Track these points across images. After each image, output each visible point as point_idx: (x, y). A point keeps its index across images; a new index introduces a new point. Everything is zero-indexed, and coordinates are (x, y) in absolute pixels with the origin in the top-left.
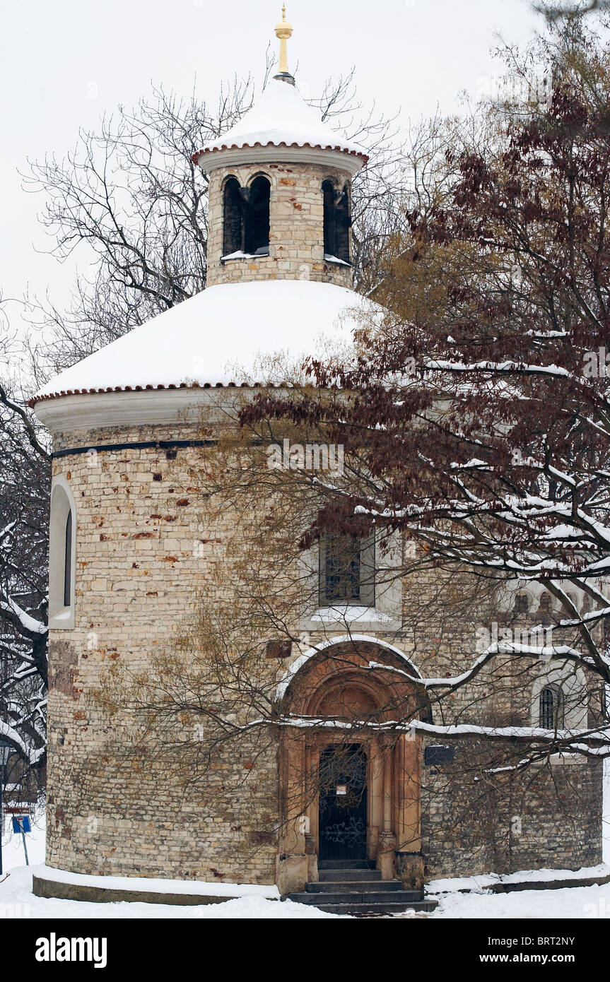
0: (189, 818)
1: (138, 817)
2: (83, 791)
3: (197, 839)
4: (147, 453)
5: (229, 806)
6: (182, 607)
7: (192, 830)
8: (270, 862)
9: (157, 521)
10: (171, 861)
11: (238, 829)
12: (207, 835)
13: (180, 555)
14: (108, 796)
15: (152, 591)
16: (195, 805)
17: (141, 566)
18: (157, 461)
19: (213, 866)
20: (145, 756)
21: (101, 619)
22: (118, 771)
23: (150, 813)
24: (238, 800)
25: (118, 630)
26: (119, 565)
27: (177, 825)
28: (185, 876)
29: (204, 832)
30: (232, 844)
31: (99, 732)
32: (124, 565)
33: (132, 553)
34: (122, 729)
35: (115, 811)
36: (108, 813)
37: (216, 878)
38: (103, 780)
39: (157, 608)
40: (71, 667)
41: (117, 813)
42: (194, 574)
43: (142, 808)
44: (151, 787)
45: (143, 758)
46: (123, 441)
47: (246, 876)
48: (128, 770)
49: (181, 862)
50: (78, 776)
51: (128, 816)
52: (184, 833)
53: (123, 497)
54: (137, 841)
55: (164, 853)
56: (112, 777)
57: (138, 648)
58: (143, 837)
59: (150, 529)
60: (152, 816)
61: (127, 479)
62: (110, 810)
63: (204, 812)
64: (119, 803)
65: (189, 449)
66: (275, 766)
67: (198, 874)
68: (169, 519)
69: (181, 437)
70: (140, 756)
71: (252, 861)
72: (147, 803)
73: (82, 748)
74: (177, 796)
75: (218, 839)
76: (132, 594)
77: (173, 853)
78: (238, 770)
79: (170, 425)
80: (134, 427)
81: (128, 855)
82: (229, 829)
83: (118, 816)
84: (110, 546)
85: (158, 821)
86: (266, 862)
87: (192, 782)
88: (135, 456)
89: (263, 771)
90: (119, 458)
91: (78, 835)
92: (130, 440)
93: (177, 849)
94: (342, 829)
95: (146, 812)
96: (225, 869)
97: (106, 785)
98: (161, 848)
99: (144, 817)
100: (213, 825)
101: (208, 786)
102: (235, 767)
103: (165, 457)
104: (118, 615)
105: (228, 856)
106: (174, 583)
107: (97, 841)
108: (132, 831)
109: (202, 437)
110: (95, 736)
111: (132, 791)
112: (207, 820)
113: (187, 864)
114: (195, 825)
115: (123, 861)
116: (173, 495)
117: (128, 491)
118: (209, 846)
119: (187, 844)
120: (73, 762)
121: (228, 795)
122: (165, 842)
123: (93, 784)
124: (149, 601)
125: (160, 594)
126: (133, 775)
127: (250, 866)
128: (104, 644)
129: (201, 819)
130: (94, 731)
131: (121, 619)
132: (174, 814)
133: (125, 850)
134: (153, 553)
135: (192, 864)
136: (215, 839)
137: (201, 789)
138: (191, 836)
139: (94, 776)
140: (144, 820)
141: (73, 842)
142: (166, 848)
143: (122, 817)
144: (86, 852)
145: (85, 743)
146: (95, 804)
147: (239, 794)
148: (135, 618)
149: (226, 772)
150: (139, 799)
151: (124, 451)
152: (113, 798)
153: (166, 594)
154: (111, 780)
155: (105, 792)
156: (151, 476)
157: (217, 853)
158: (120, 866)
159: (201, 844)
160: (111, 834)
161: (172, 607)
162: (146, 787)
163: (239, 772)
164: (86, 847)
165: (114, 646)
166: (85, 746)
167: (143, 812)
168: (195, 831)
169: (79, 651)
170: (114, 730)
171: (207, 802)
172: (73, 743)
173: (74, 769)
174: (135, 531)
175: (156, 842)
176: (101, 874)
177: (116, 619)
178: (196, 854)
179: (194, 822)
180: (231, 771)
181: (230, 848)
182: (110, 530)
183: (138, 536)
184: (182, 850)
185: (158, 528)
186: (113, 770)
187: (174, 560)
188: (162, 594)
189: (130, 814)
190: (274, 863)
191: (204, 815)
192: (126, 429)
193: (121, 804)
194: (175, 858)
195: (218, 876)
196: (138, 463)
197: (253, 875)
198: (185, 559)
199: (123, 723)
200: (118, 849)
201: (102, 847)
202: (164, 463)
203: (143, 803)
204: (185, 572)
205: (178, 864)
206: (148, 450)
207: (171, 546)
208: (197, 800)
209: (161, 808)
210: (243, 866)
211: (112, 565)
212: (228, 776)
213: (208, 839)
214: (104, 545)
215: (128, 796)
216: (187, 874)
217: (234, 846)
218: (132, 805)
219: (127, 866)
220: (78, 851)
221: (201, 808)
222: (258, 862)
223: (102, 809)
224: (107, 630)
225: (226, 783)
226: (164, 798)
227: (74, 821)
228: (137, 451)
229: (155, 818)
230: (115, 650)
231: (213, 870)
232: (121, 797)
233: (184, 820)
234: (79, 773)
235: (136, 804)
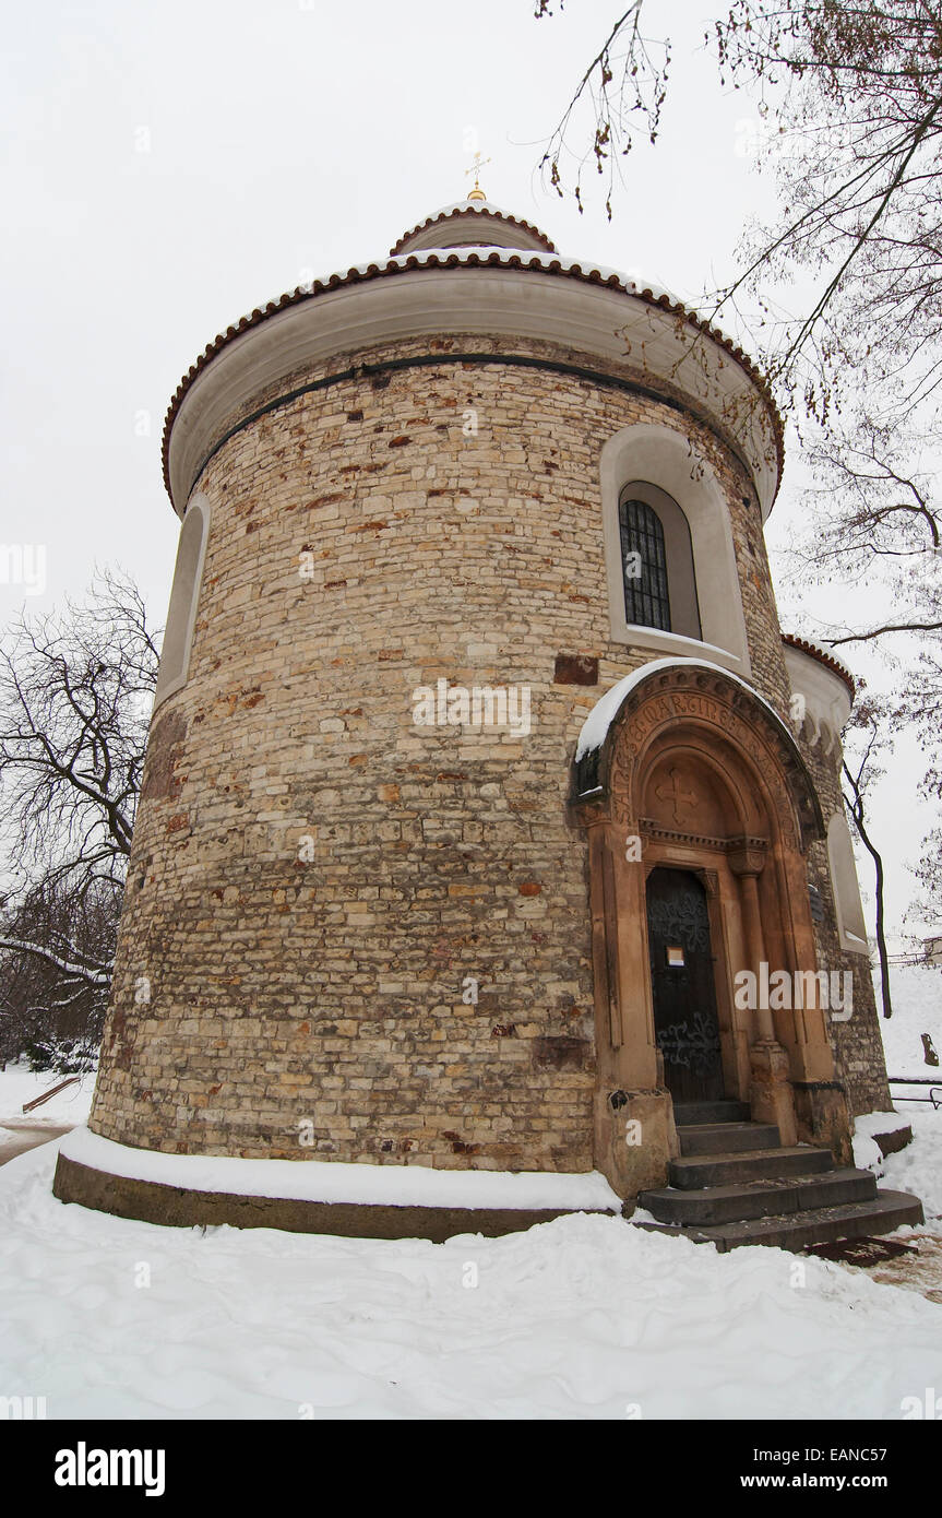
0: (395, 1008)
1: (276, 1011)
2: (166, 967)
3: (415, 1059)
4: (338, 389)
5: (489, 979)
6: (393, 596)
7: (402, 1035)
8: (582, 1111)
9: (350, 476)
10: (348, 1114)
11: (509, 1031)
12: (436, 1048)
13: (392, 516)
14: (215, 970)
15: (336, 579)
16: (410, 977)
17: (318, 546)
18: (355, 396)
19: (450, 1124)
20: (303, 876)
21: (235, 649)
22: (242, 915)
23: (306, 1000)
24: (507, 965)
25: (268, 655)
26: (278, 555)
27: (366, 1025)
28: (385, 1153)
29: (429, 1041)
30: (496, 1069)
31: (211, 844)
32: (286, 553)
33: (302, 532)
34: (257, 828)
35: (226, 1001)
36: (211, 1006)
37: (457, 1157)
38: (208, 937)
39: (344, 604)
40: (173, 747)
41: (231, 1005)
42: (417, 544)
43: (288, 989)
44: (310, 942)
45: (297, 881)
46: (298, 388)
47: (529, 1150)
48: (263, 910)
49: (374, 1116)
50: (159, 939)
51: (254, 1010)
52: (383, 1045)
53: (294, 457)
54: (271, 1066)
55: (333, 1095)
56: (228, 929)
57: (301, 678)
58: (287, 1058)
59: (338, 489)
60: (310, 1006)
61: (301, 432)
62: (215, 1000)
63: (430, 993)
64: (236, 982)
65: (412, 370)
66: (581, 890)
67: (414, 1147)
68: (374, 468)
69: (399, 357)
70: (292, 879)
71: (543, 1109)
72: (300, 979)
73: (175, 882)
74: (370, 959)
75: (464, 1056)
76: (299, 592)
77: (354, 1095)
78: (505, 899)
79: (381, 345)
80: (319, 363)
81: (246, 1103)
82: (487, 1034)
83: (231, 1012)
84: (264, 532)
85: (323, 1017)
86: (572, 1111)
87: (403, 927)
88: (317, 399)
89: (560, 901)
90: (291, 410)
91: (143, 1059)
92: (310, 382)
93: (366, 1084)
94: (683, 1037)
95: (297, 997)
96: (482, 1132)
97: (213, 947)
98: (326, 1082)
99: (292, 1011)
100: (451, 1023)
101: (442, 934)
102: (500, 891)
103: (369, 388)
104: (268, 631)
105: (486, 1100)
106: (378, 562)
107: (180, 1070)
108: (261, 1043)
109: (434, 351)
110: (201, 853)
111: (268, 954)
112: (437, 1011)
113: (389, 1121)
114: (409, 1024)
115: (235, 1117)
116: (381, 435)
117: (303, 447)
118: (443, 1075)
119: (388, 1070)
120: (153, 914)
121: (485, 954)
122: (337, 1068)
123: (185, 949)
124: (329, 596)
125: (350, 583)
126: (273, 920)
127: (538, 1124)
128: (237, 685)
129: (423, 1010)
130: (200, 844)
131: (274, 637)
132: (359, 1000)
133: (241, 1090)
134: (342, 522)
135: (400, 1120)
136: (456, 1058)
137: (423, 941)
138: (400, 1051)
139: (189, 932)
140: (292, 1018)
141: (133, 1075)
142: (336, 1082)
143: (240, 1012)
144: (156, 1096)
145: (179, 873)
146: (187, 989)
147: (511, 951)
148: (298, 629)
149: (479, 902)
150: (282, 969)
151: (298, 399)
152: (226, 974)
153: (362, 581)
154: (226, 936)
155: (210, 963)
156: (344, 417)
157: (462, 1091)
158: (225, 1128)
159: (422, 1070)
160: (213, 1053)
161: (372, 601)
162: (299, 943)
163: (507, 903)
164: (156, 1085)
165: (255, 684)
166: (180, 877)
167: (290, 999)
168: (410, 1038)
169: (191, 712)
170: (242, 833)
171: (438, 969)
172: (158, 878)
173: (155, 926)
174: (310, 497)
175: (315, 1068)
176: (182, 1149)
177: (263, 639)
178: (410, 1096)
179: (407, 1017)
180: (491, 901)
181: (491, 1079)
182: (266, 512)
183: (314, 505)
184: (378, 1086)
185: (353, 485)
186: (232, 913)
187: (380, 526)
188: (356, 581)
189: (260, 1005)
190: (590, 1115)
191: (432, 1001)
192: (307, 369)
193: (242, 983)
194: (360, 1106)
195: (463, 1152)
196: (324, 405)
197: (545, 1147)
198: (402, 522)
199: (260, 817)
200: (226, 1089)
201: (191, 1085)
202: (366, 397)
203: (288, 978)
204: (400, 541)
205: (365, 1121)
206: (340, 385)
207: (375, 506)
208: (417, 966)
209: (330, 989)
210: (522, 1125)
211: (263, 560)
212: (484, 910)
213: (441, 1058)
214: (253, 537)
215: (259, 966)
216: (387, 1147)
217: (501, 1076)
218: (264, 985)
219: (242, 1130)
220: (140, 1094)
221: (426, 985)
222: (556, 1111)
223: (200, 999)
224: (245, 661)
225: (481, 926)
226: (340, 965)
227: (141, 1030)
228: (323, 391)
229: (316, 1012)
230: (257, 689)
231: (450, 1136)
232: (243, 968)
233: (383, 1014)
234: (162, 931)
235: (275, 983)
